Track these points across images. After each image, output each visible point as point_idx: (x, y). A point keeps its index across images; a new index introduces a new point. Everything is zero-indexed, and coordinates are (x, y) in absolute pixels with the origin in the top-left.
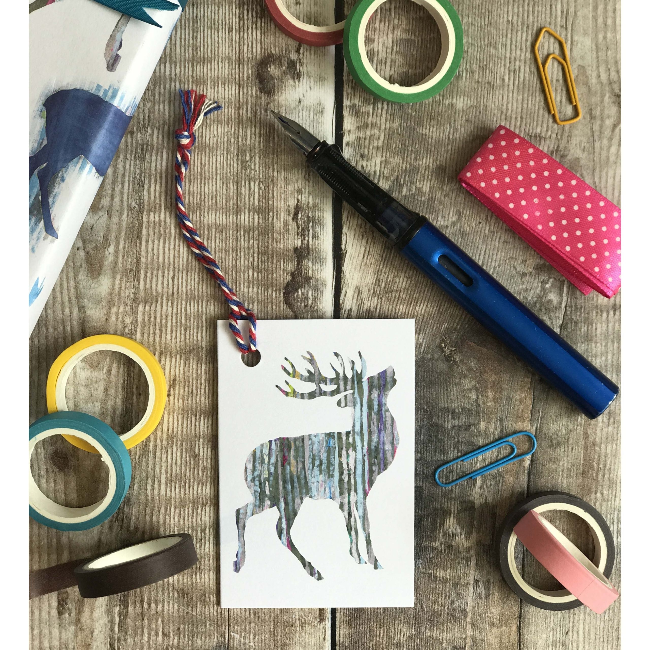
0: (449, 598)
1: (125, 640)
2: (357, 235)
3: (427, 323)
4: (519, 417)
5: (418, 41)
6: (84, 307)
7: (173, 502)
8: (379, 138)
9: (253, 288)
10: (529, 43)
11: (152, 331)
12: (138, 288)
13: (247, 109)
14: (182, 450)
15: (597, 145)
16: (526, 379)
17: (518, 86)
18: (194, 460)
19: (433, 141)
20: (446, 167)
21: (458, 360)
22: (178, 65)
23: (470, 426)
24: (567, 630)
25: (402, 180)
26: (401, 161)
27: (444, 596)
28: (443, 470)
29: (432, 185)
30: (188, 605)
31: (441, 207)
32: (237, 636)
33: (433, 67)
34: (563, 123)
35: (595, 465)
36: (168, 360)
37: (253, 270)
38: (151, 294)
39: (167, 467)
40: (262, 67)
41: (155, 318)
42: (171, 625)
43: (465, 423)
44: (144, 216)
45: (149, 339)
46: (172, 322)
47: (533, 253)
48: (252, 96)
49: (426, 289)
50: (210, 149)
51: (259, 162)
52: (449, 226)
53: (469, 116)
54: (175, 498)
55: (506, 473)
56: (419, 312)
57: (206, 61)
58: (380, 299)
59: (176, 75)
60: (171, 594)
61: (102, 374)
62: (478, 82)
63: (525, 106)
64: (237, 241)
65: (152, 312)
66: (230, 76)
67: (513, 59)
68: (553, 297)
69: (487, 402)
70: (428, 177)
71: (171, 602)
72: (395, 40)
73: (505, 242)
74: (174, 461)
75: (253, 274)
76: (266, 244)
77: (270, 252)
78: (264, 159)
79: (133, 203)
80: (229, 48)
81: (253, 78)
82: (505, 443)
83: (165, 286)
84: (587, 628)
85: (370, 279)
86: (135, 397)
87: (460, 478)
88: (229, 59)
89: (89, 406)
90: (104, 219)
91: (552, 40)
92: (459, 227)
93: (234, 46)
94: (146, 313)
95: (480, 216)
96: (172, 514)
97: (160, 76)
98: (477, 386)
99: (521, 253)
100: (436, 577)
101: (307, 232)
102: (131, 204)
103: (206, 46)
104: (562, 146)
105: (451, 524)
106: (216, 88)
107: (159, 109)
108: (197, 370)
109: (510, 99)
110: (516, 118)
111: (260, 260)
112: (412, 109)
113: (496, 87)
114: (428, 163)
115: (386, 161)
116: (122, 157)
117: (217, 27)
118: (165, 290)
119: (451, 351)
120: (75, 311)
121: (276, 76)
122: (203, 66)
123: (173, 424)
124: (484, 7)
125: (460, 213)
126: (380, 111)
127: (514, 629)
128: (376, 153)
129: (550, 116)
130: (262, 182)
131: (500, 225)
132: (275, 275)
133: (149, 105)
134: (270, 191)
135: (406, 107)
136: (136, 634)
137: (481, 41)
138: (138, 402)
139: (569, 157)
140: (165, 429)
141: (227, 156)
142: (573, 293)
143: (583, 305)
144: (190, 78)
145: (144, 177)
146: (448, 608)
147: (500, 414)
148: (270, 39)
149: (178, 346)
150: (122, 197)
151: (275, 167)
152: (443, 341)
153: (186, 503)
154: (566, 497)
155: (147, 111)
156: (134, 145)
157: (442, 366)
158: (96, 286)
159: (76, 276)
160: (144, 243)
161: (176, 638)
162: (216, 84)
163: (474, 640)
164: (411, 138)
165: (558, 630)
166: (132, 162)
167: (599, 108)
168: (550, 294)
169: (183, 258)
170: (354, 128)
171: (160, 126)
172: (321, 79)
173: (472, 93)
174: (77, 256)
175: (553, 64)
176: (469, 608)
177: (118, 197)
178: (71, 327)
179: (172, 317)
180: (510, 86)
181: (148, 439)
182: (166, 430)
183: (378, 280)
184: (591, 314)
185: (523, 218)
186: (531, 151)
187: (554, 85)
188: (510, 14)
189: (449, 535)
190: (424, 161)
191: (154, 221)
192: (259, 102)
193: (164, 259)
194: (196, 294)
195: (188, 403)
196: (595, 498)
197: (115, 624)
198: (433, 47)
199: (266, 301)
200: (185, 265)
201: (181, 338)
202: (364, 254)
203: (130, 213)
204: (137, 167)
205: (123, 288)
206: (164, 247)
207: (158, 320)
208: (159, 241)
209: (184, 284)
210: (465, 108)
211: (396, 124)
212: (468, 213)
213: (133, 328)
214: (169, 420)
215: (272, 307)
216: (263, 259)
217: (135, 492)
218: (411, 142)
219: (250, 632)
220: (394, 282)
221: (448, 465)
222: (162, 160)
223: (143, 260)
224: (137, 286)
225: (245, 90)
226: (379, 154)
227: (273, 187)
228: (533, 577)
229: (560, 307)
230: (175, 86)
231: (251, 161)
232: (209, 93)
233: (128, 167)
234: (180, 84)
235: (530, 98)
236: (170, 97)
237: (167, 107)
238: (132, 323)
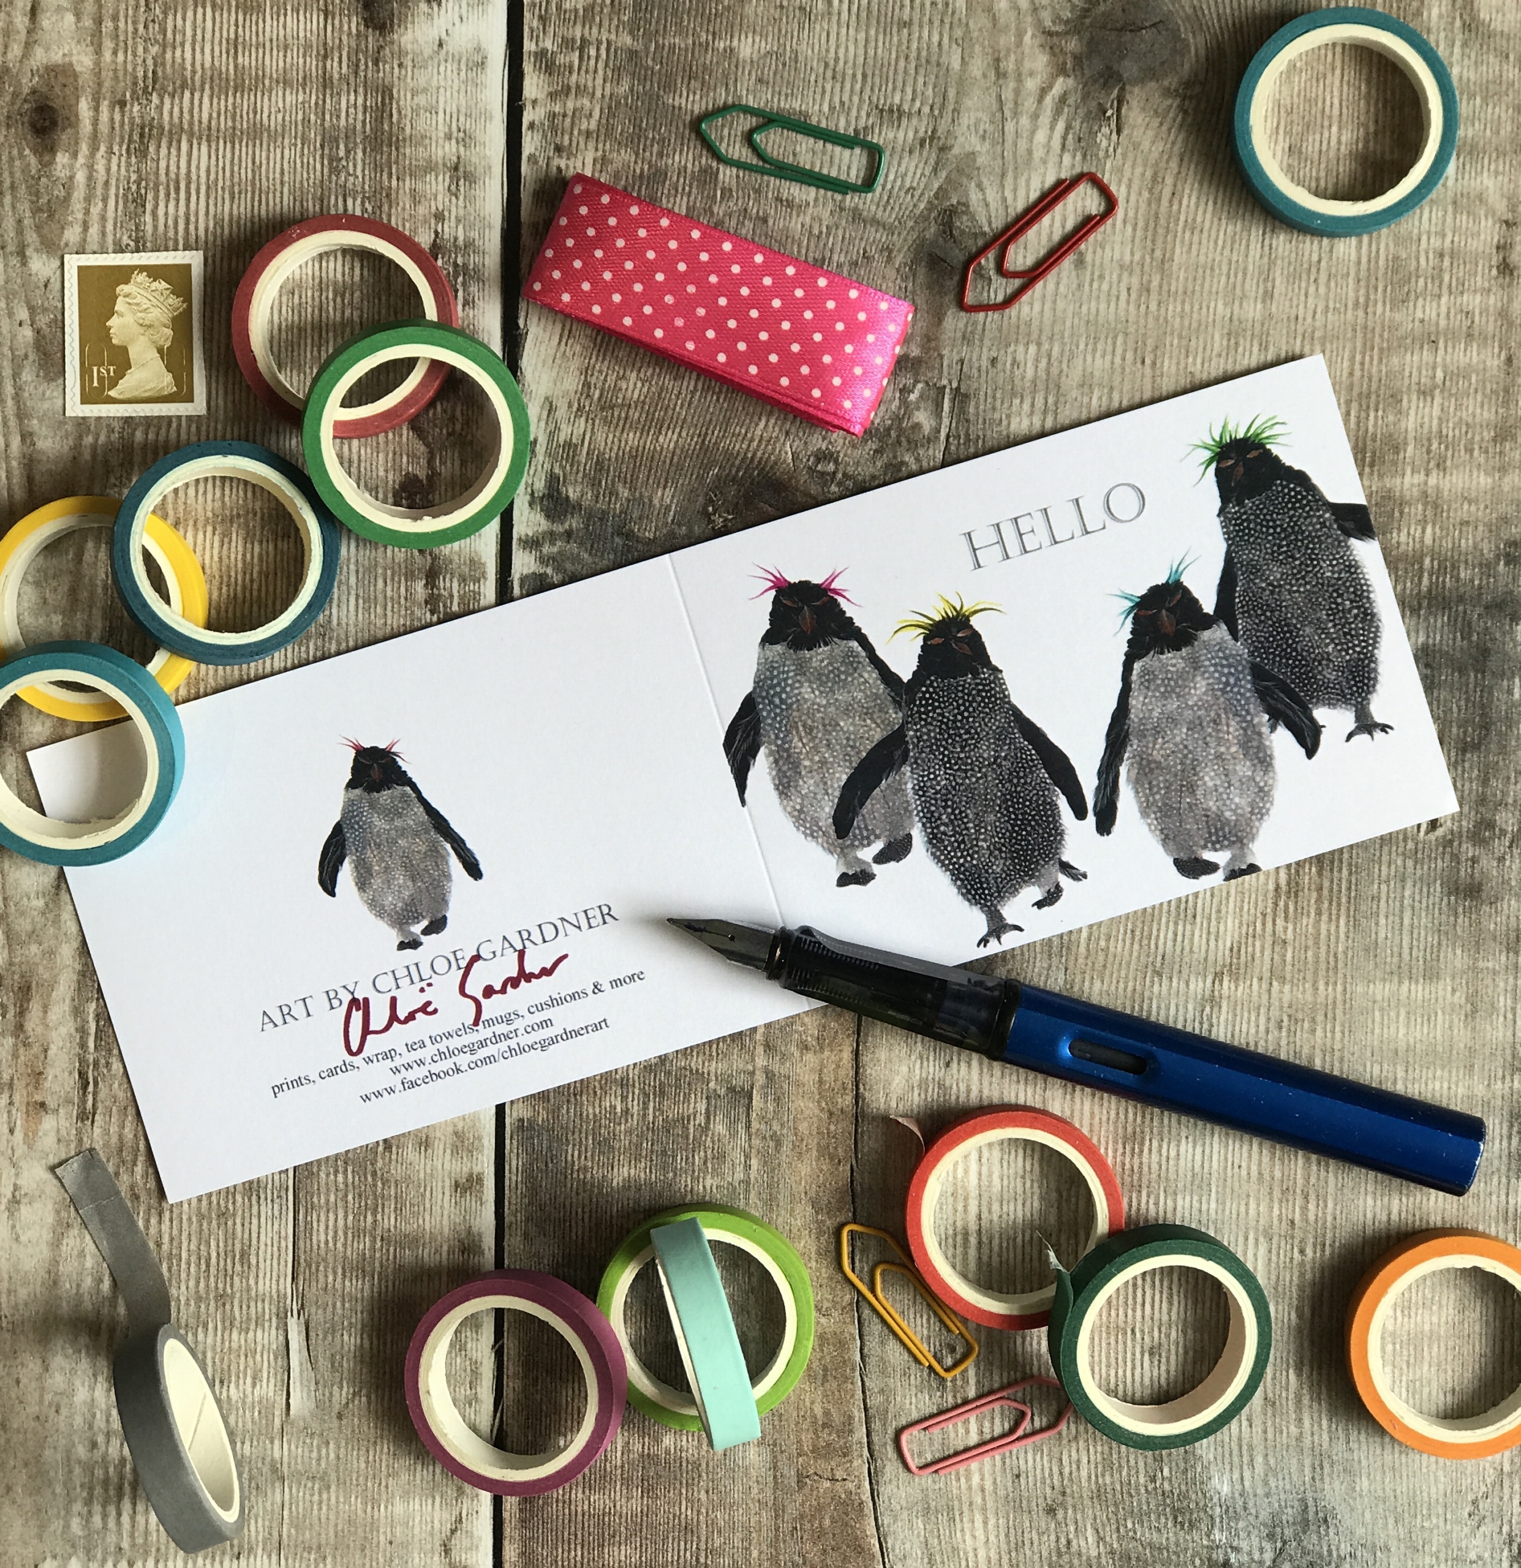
1: (108, 1065)
3: (679, 467)
8: (591, 115)
13: (340, 58)
15: (1010, 127)
17: (858, 15)
26: (633, 159)
36: (190, 529)
48: (350, 34)
50: (269, 135)
51: (363, 161)
53: (762, 72)
56: (665, 446)
58: (590, 422)
62: (782, 7)
63: (871, 52)
64: (321, 309)
68: (923, 418)
78: (373, 154)
79: (125, 238)
85: (572, 383)
89: (41, 621)
94: (148, 447)
102: (120, 239)
104: (941, 130)
106: (282, 18)
107: (173, 58)
108: (244, 555)
109: (843, 39)
110: (854, 75)
113: (816, 16)
115: (604, 158)
116: (103, 149)
119: (726, 520)
120: (16, 442)
126: (592, 62)
127: (847, 1055)
128: (586, 144)
130: (368, 198)
133: (154, 50)
135: (643, 54)
139: (956, 151)
141: (303, 148)
142: (962, 412)
143: (981, 433)
145: (146, 188)
149: (209, 508)
150: (104, 227)
151: (394, 170)
152: (711, 501)
155: (152, 63)
156: (126, 127)
158: (55, 394)
159: (16, 375)
162: (282, 11)
163: (770, 1075)
164: (652, 114)
165: (931, 1057)
166: (123, 159)
167: (1013, 57)
168: (916, 413)
170: (543, 96)
171: (175, 91)
173: (770, 28)
174: (20, 337)
177: (96, 226)
178: (7, 471)
180: (842, 15)
183: (587, 385)
190: (677, 158)
192: (363, 46)
194: (243, 410)
197: (88, 1034)
200: (222, 356)
201: (213, 494)
202: (562, 336)
204: (132, 168)
209: (221, 391)
210: (755, 59)
211: (624, 87)
213: (124, 474)
218: (651, 121)
220: (616, 389)
222: (179, 156)
225: (337, 22)
226: (591, 145)
229: (937, 438)
230: (204, 15)
231: (347, 157)
232: (268, 28)
233: (114, 168)
234: (214, 12)
235: (881, 37)
236: (194, 35)
237: (188, 55)
238: (122, 465)
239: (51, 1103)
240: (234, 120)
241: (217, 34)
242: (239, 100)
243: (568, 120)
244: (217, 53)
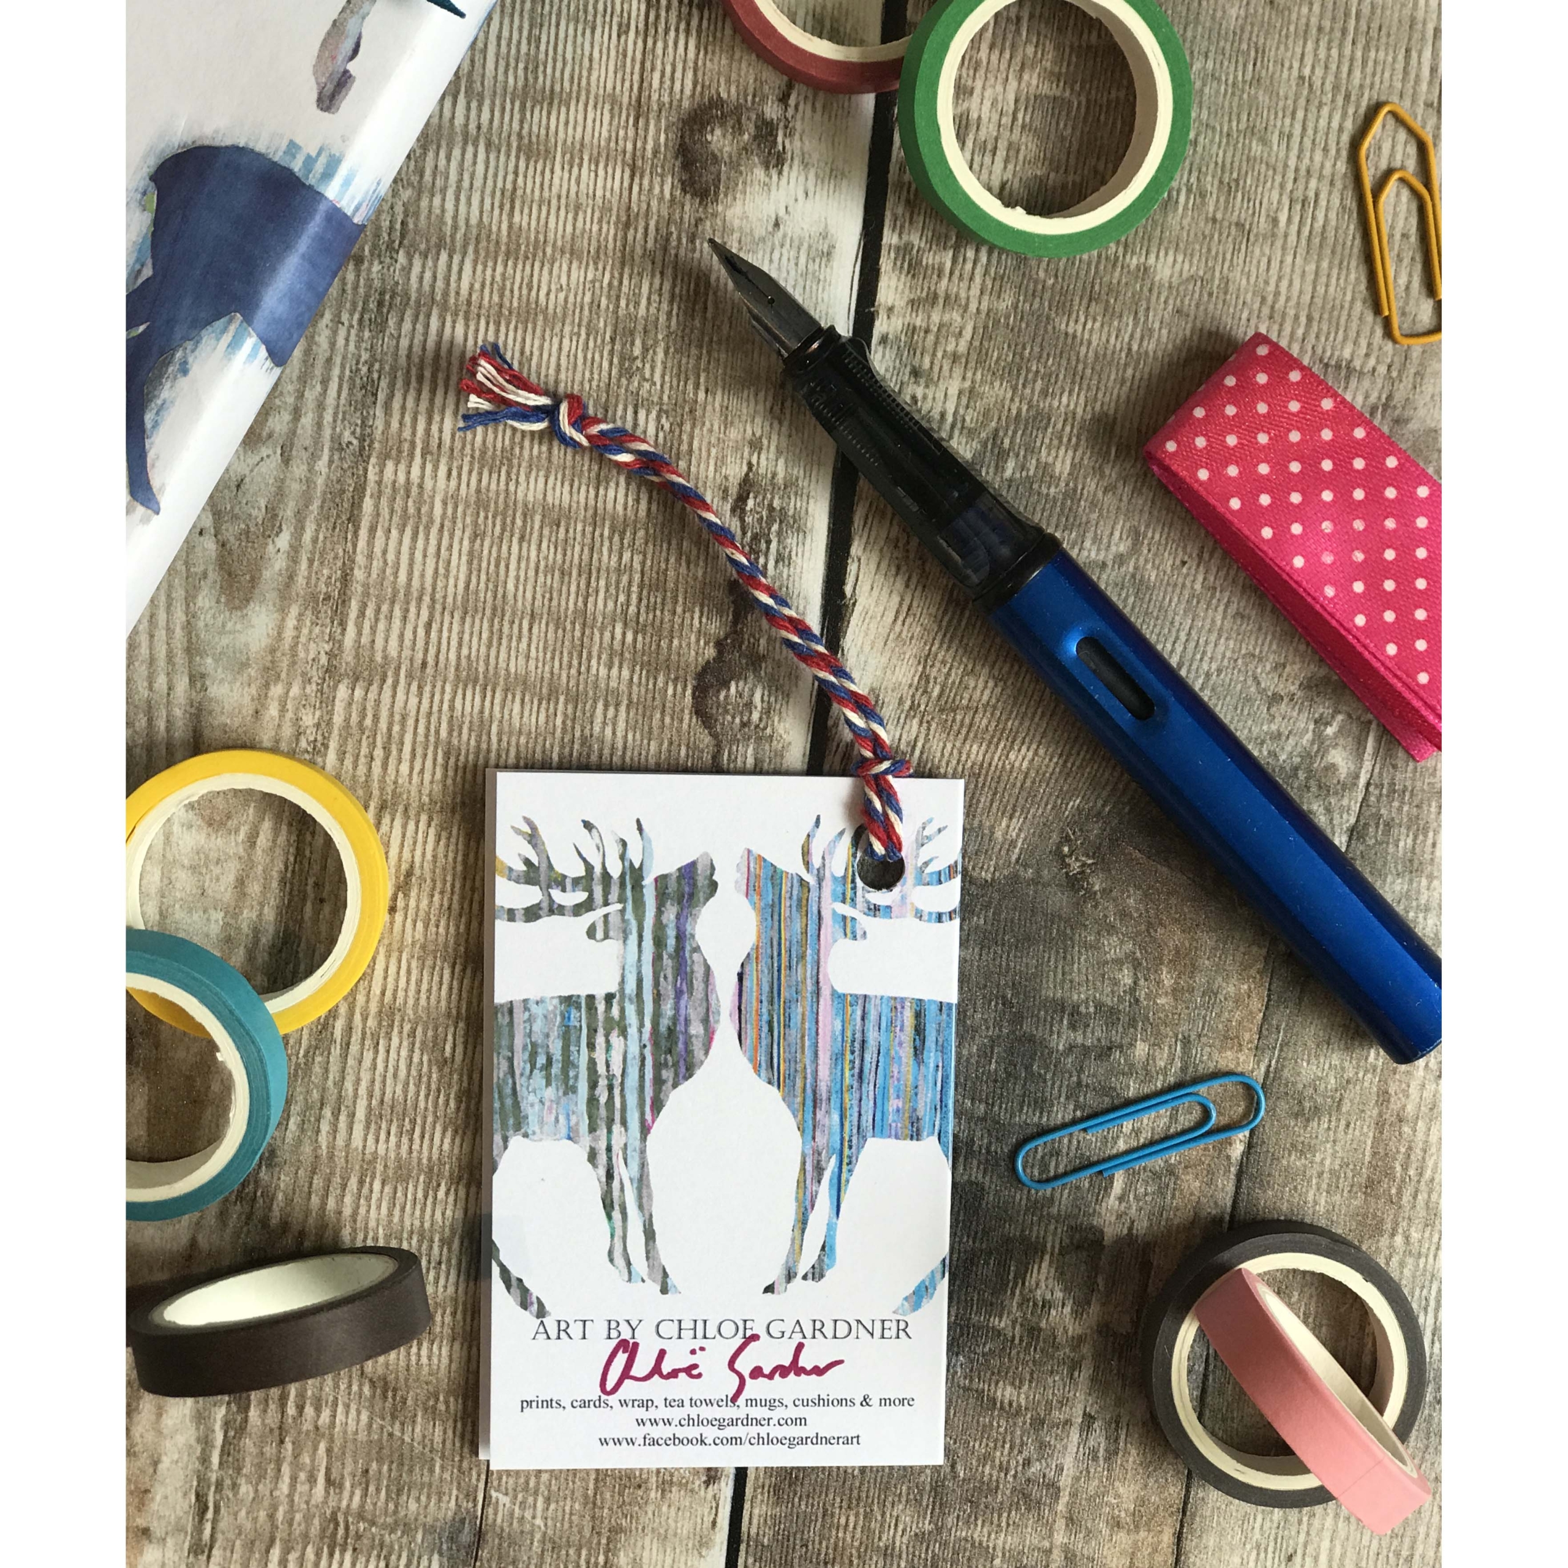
0: (1020, 1452)
1: (235, 1486)
2: (884, 565)
3: (1032, 795)
4: (1230, 1039)
5: (1079, 104)
6: (203, 676)
7: (380, 1168)
8: (960, 333)
9: (620, 667)
10: (1345, 138)
11: (364, 751)
12: (341, 643)
13: (646, 229)
14: (413, 1044)
16: (1255, 949)
17: (1309, 241)
18: (440, 1070)
19: (1091, 354)
20: (1115, 419)
21: (1097, 888)
22: (487, 102)
23: (1110, 1049)
24: (1290, 1551)
25: (1007, 441)
26: (1009, 395)
27: (1007, 1446)
28: (1036, 1148)
29: (1077, 460)
30: (394, 1417)
31: (1095, 516)
32: (504, 1500)
33: (1110, 172)
34: (1406, 342)
35: (1398, 1168)
36: (398, 823)
37: (625, 624)
38: (372, 660)
39: (373, 1081)
40: (692, 131)
41: (376, 718)
42: (349, 1461)
43: (1099, 1040)
44: (370, 468)
45: (355, 767)
46: (415, 733)
47: (1302, 647)
49: (1040, 711)
50: (545, 319)
51: (664, 363)
52: (1110, 564)
53: (1182, 302)
54: (386, 1158)
55: (1186, 1167)
56: (1017, 764)
57: (556, 102)
58: (925, 725)
59: (479, 128)
60: (355, 1388)
61: (233, 844)
62: (1214, 220)
63: (1321, 290)
64: (592, 549)
65: (370, 705)
66: (612, 144)
67: (1303, 172)
68: (1340, 758)
69: (1157, 995)
70: (1070, 440)
71: (353, 1407)
72: (1023, 98)
73: (1239, 614)
74: (391, 1069)
75: (624, 634)
76: (663, 566)
77: (671, 585)
78: (678, 356)
79: (347, 434)
80: (616, 73)
81: (669, 156)
82: (1189, 1099)
83: (407, 643)
84: (1338, 1551)
85: (906, 673)
86: (308, 908)
87: (1076, 1170)
88: (614, 101)
89: (196, 917)
90: (273, 465)
91: (1402, 135)
92: (1131, 569)
93: (628, 70)
94: (354, 706)
95: (1185, 548)
96: (375, 1196)
97: (440, 127)
98: (1138, 954)
99: (1274, 647)
100: (994, 1401)
101: (763, 546)
102: (340, 436)
103: (559, 65)
104: (1399, 397)
105: (1042, 1277)
106: (575, 170)
107: (430, 207)
109: (1287, 269)
110: (1297, 317)
111: (644, 602)
112: (1046, 271)
113: (1257, 235)
114: (1072, 407)
115: (972, 390)
116: (328, 316)
117: (590, 18)
118: (407, 653)
119: (1084, 865)
120: (182, 684)
121: (726, 156)
122: (549, 113)
123: (397, 980)
124: (1246, 36)
125: (1137, 533)
126: (969, 266)
127: (1167, 1538)
128: (951, 370)
129: (1379, 320)
130: (667, 412)
131: (1232, 573)
132: (676, 642)
133: (406, 195)
134: (685, 437)
135: (1034, 263)
136: (261, 1477)
137: (1230, 121)
138: (316, 920)
139: (1413, 426)
140: (376, 990)
141: (588, 339)
142: (1389, 754)
143: (1408, 783)
144: (514, 138)
145: (379, 372)
146: (1015, 1476)
147: (1184, 1028)
148: (716, 64)
149: (425, 791)
150: (321, 417)
151: (702, 380)
152: (1067, 839)
153: (410, 1171)
154: (1324, 1241)
155: (399, 209)
156: (361, 290)
157: (1058, 900)
158: (238, 627)
159: (190, 599)
160: (363, 533)
161: (358, 1493)
162: (577, 161)
163: (1070, 1556)
164: (1039, 340)
165: (1270, 1549)
166: (353, 332)
168: (1333, 752)
169: (457, 579)
170: (903, 303)
171: (428, 249)
172: (834, 174)
173: (1197, 247)
174: (199, 551)
175: (1398, 194)
176: (1065, 1482)
177: (310, 415)
178: (168, 721)
179: (417, 721)
180: (1289, 239)
181: (333, 1014)
182: (378, 992)
183: (925, 677)
184: (1425, 808)
185: (1292, 567)
186: (1327, 404)
187: (1396, 247)
188: (1309, 60)
189: (1035, 1305)
190: (1065, 400)
191: (395, 482)
192: (677, 216)
193: (410, 579)
194: (481, 670)
195: (437, 934)
196: (1391, 1246)
197: (213, 1446)
198: (1114, 123)
199: (649, 702)
200: (459, 598)
201: (434, 774)
202: (898, 612)
203: (336, 457)
204: (364, 345)
205: (303, 639)
206: (413, 548)
207: (383, 725)
208: (402, 532)
209: (454, 643)
210: (1175, 281)
211: (1005, 303)
212: (1157, 537)
213: (319, 738)
214: (386, 970)
215: (662, 720)
216: (652, 600)
217: (289, 1135)
218: (1037, 349)
219: (536, 1493)
220: (962, 686)
221: (1049, 1138)
222: (425, 334)
223: (359, 574)
224: (338, 637)
225: (646, 182)
226: (958, 371)
227: (693, 426)
228: (1224, 1420)
229: (1355, 785)
230: (475, 155)
231: (644, 358)
232: (556, 181)
233: (341, 342)
234: (487, 152)
235: (1335, 271)
236: (460, 181)
237: (450, 205)
238: (318, 726)
239: (158, 1530)
240: (502, 296)
241: (490, 182)
242: (510, 270)
243: (931, 338)
244: (487, 206)
